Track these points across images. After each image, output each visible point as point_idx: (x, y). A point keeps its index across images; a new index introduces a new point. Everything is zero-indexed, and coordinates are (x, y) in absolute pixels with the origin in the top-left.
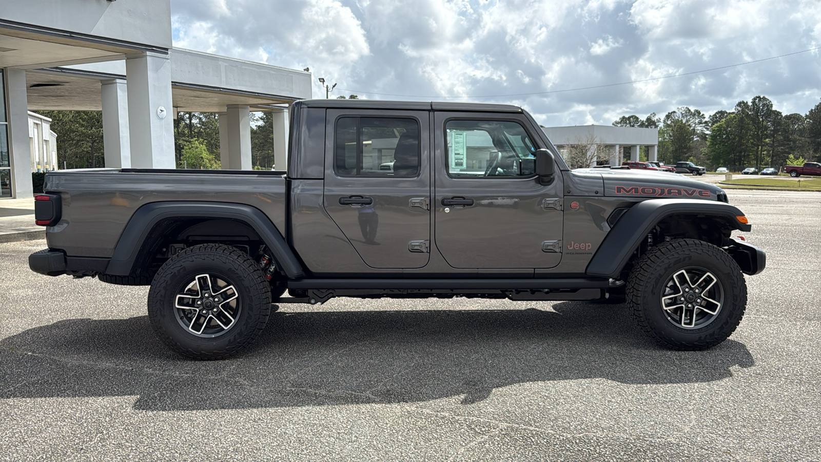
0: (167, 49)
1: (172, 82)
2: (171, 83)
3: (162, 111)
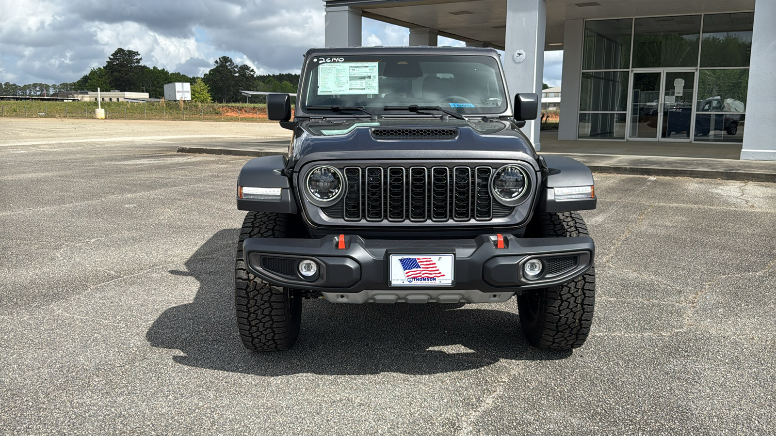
3: (520, 54)
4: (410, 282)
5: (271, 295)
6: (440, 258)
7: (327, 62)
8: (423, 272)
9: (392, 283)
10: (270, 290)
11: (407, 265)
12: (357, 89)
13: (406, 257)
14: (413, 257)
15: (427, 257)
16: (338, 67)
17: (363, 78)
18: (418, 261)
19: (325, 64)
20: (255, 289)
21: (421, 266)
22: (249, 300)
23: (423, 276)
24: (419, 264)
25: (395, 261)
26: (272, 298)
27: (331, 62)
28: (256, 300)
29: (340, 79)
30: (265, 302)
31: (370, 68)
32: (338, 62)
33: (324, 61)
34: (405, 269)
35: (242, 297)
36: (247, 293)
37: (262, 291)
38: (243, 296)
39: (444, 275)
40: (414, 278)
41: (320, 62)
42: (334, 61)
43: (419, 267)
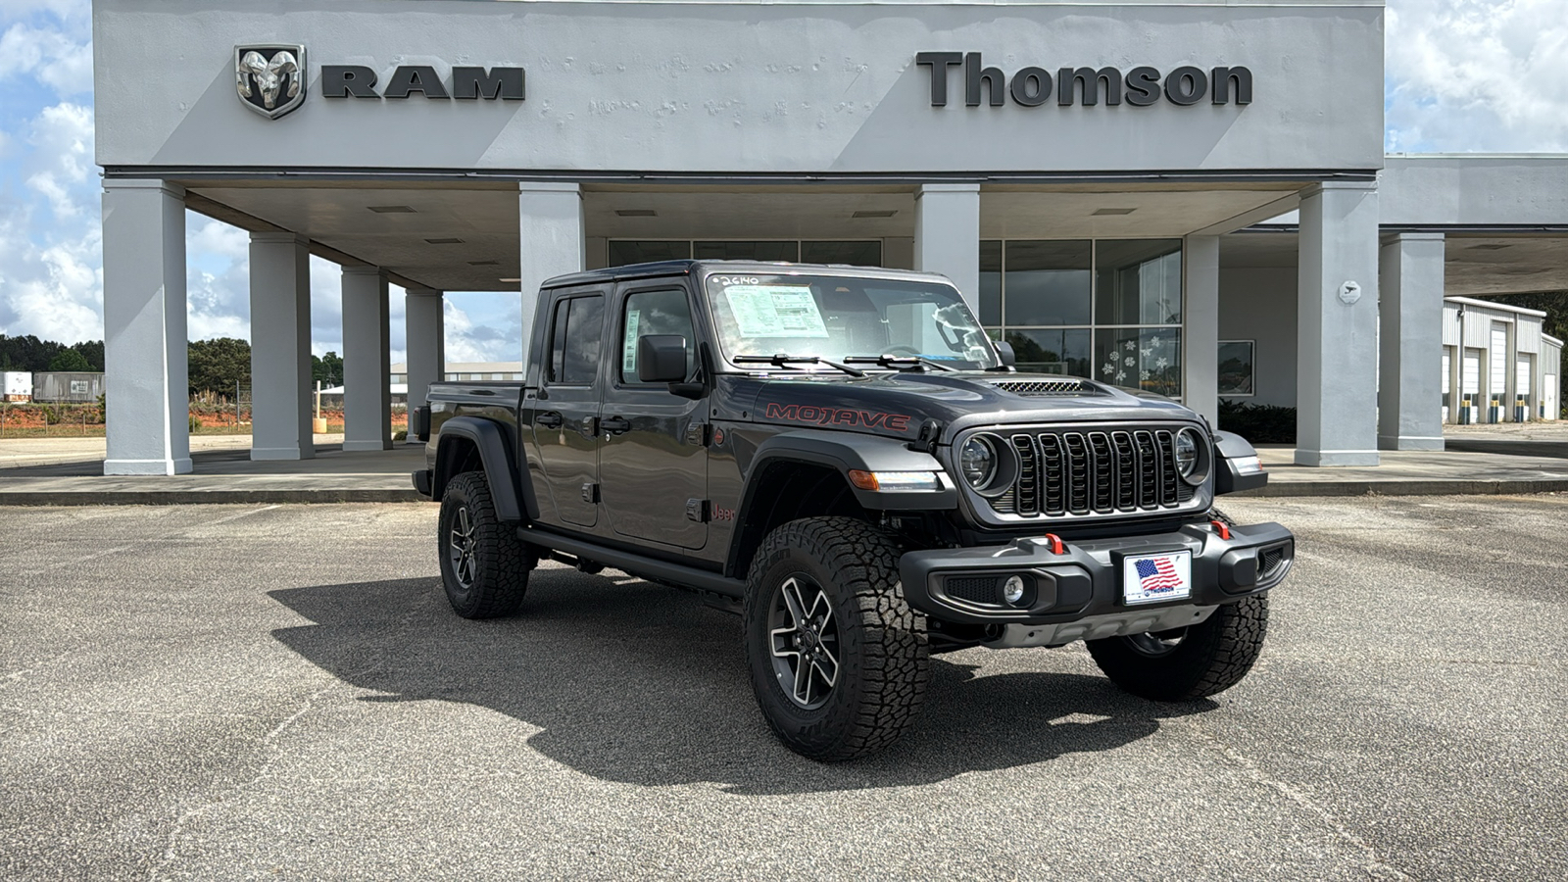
0: (1374, 171)
1: (1380, 226)
2: (1377, 228)
3: (1350, 289)
4: (1147, 595)
5: (917, 648)
6: (1178, 557)
7: (734, 284)
8: (1161, 580)
9: (1128, 599)
10: (915, 641)
11: (1145, 569)
12: (795, 329)
13: (1143, 558)
14: (1150, 558)
15: (1164, 556)
16: (754, 293)
17: (796, 311)
18: (1155, 563)
19: (732, 287)
20: (895, 640)
21: (1159, 571)
22: (887, 660)
23: (1161, 585)
24: (1157, 567)
25: (1130, 565)
26: (918, 652)
27: (740, 284)
28: (897, 659)
29: (763, 311)
30: (909, 660)
31: (800, 295)
32: (751, 284)
33: (729, 282)
34: (1142, 576)
35: (878, 656)
36: (885, 648)
37: (905, 643)
38: (878, 653)
39: (1181, 583)
40: (1151, 589)
41: (725, 283)
42: (745, 284)
43: (1156, 572)
